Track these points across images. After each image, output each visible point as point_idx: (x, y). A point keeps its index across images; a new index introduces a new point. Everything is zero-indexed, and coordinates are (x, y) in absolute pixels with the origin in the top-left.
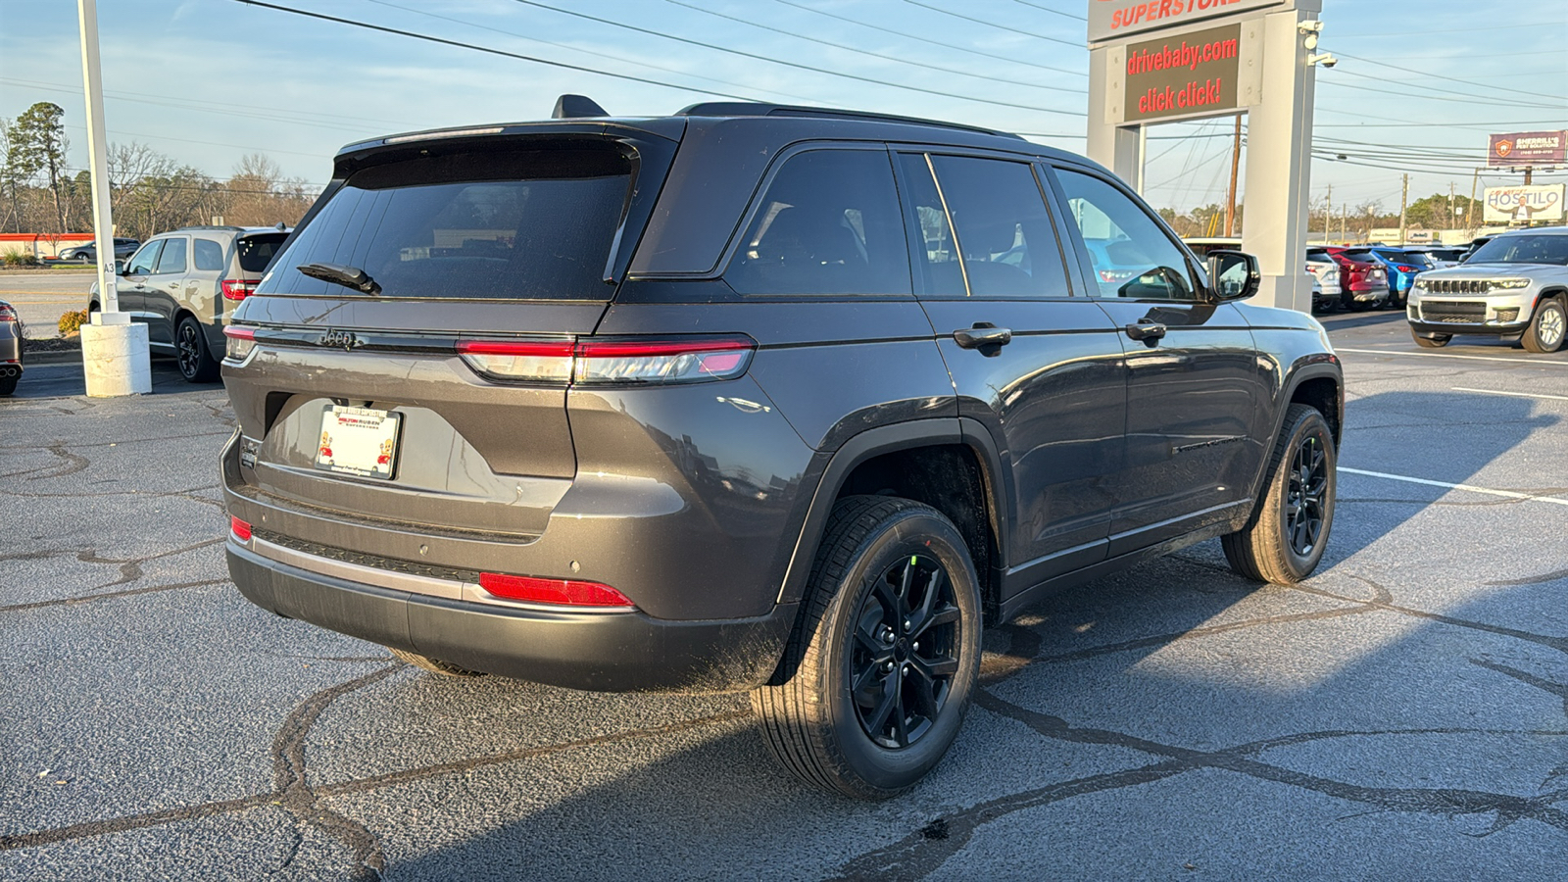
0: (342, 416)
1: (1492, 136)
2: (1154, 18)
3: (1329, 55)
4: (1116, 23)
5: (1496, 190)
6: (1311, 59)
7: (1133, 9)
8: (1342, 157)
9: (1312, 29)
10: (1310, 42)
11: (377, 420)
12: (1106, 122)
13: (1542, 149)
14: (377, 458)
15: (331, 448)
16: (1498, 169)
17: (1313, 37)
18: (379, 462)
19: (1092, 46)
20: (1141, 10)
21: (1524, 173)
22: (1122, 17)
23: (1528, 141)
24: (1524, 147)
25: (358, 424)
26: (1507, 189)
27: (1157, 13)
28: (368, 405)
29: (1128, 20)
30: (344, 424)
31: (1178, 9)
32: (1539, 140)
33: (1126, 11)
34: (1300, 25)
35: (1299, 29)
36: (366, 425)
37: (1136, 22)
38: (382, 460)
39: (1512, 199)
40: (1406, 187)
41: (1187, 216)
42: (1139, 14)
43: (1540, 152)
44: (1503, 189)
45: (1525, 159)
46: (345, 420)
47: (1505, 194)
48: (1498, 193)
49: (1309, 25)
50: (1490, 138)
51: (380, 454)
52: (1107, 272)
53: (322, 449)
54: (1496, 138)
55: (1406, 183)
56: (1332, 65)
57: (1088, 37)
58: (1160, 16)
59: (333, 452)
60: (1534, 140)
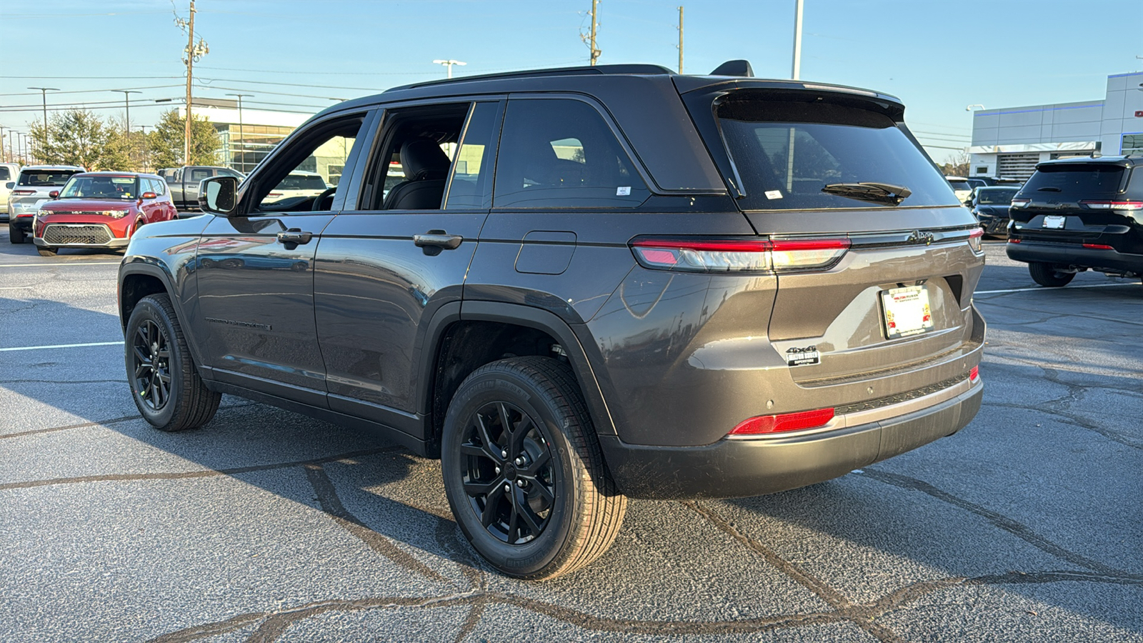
0: (896, 296)
11: (916, 293)
14: (922, 319)
15: (894, 321)
18: (924, 321)
25: (907, 299)
28: (900, 285)
30: (898, 300)
36: (911, 298)
38: (925, 319)
46: (898, 298)
51: (924, 315)
53: (889, 324)
59: (896, 324)
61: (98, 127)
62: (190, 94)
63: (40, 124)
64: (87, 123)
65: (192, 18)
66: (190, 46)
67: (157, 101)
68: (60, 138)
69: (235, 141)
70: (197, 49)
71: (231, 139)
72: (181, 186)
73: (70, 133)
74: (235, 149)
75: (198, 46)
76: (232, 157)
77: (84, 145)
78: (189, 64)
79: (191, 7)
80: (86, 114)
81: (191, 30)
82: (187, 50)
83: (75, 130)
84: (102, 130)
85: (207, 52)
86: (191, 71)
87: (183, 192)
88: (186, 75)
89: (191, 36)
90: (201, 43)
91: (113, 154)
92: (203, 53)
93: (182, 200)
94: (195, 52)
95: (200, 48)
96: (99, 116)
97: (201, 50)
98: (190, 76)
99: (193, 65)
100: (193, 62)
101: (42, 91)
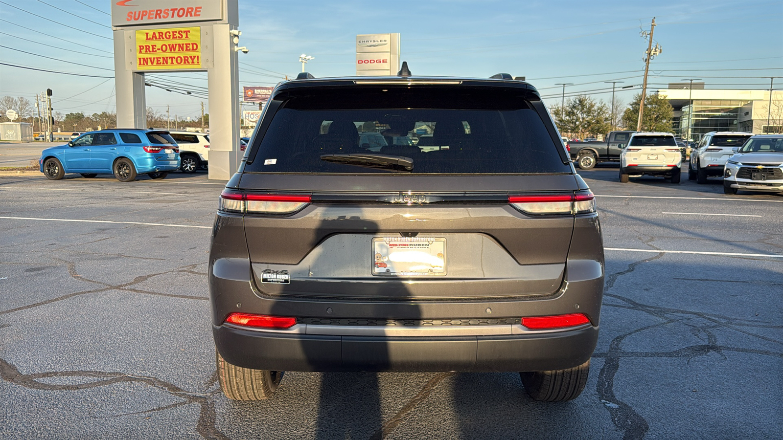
1: (244, 87)
2: (152, 18)
3: (245, 47)
4: (129, 18)
5: (248, 112)
6: (236, 49)
7: (140, 12)
8: (189, 93)
9: (237, 34)
10: (236, 40)
12: (126, 69)
13: (266, 95)
16: (248, 103)
17: (236, 38)
19: (115, 28)
20: (144, 13)
21: (259, 105)
22: (133, 15)
23: (259, 91)
24: (258, 93)
26: (252, 112)
27: (154, 16)
29: (137, 17)
31: (166, 15)
32: (264, 91)
33: (135, 13)
34: (231, 31)
35: (230, 33)
37: (142, 19)
39: (255, 116)
40: (203, 108)
41: (90, 117)
42: (143, 15)
43: (264, 96)
44: (251, 112)
45: (258, 98)
47: (252, 114)
48: (249, 113)
49: (235, 32)
50: (243, 88)
52: (148, 147)
54: (246, 89)
55: (203, 106)
56: (246, 52)
57: (113, 24)
58: (156, 18)
60: (262, 91)
61: (592, 106)
62: (646, 82)
63: (558, 106)
64: (586, 104)
65: (652, 30)
66: (649, 49)
67: (624, 88)
68: (569, 114)
69: (696, 112)
70: (653, 50)
71: (693, 110)
72: (607, 144)
73: (575, 111)
74: (696, 117)
75: (654, 48)
76: (693, 123)
77: (583, 118)
78: (647, 61)
79: (652, 22)
80: (587, 98)
81: (651, 38)
82: (647, 52)
83: (578, 109)
84: (595, 108)
85: (660, 52)
86: (648, 66)
87: (608, 148)
88: (644, 69)
89: (651, 42)
90: (656, 46)
91: (600, 123)
92: (658, 53)
93: (607, 154)
94: (652, 53)
95: (655, 50)
96: (594, 99)
97: (656, 51)
98: (647, 70)
99: (650, 62)
100: (650, 60)
101: (563, 86)
